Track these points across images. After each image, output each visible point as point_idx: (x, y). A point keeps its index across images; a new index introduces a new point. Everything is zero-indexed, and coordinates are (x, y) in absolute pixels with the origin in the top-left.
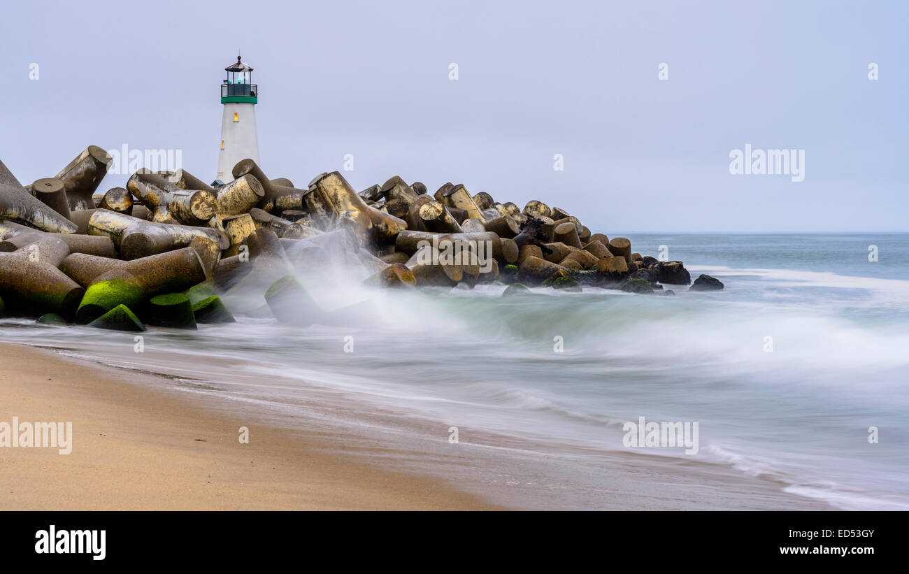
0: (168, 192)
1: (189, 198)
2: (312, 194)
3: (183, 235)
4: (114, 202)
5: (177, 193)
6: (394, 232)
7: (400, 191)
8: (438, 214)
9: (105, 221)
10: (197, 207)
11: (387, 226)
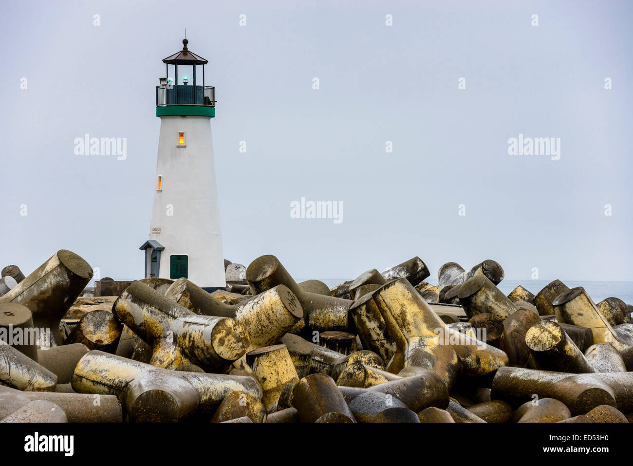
0: (174, 318)
1: (209, 329)
2: (364, 308)
3: (212, 388)
4: (95, 333)
5: (188, 319)
6: (489, 368)
7: (487, 298)
8: (554, 343)
9: (101, 368)
10: (222, 342)
11: (478, 360)
